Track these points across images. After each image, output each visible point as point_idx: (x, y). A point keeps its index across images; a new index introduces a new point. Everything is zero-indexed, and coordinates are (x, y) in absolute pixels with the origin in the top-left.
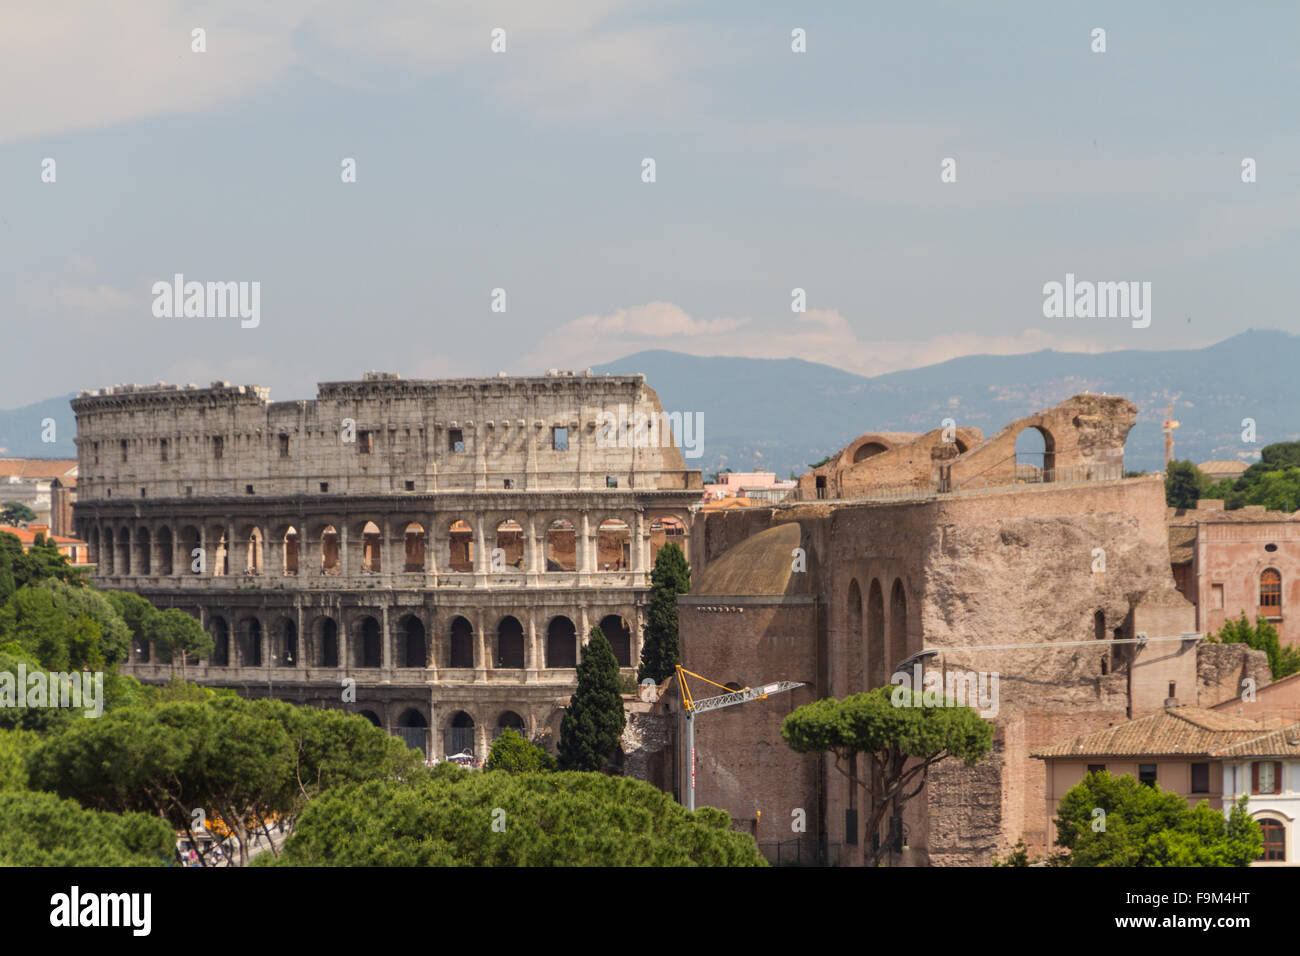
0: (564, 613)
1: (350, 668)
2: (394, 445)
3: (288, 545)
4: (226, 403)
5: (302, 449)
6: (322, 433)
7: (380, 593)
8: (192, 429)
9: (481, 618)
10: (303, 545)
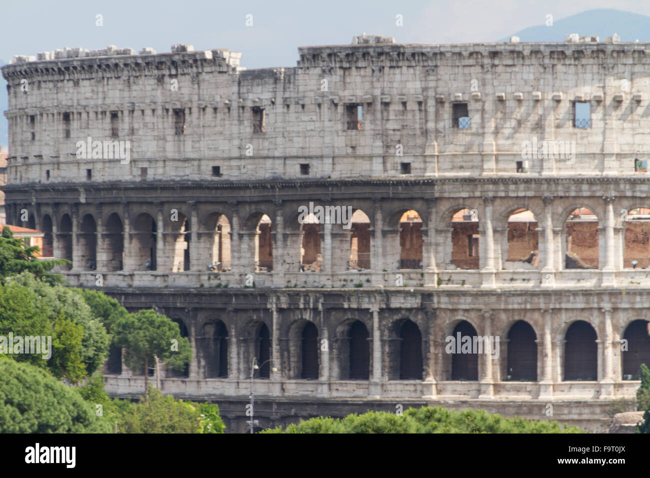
0: (584, 317)
1: (333, 380)
2: (388, 120)
3: (261, 237)
4: (189, 70)
5: (279, 125)
6: (303, 106)
7: (369, 294)
8: (148, 101)
9: (488, 323)
10: (280, 237)
